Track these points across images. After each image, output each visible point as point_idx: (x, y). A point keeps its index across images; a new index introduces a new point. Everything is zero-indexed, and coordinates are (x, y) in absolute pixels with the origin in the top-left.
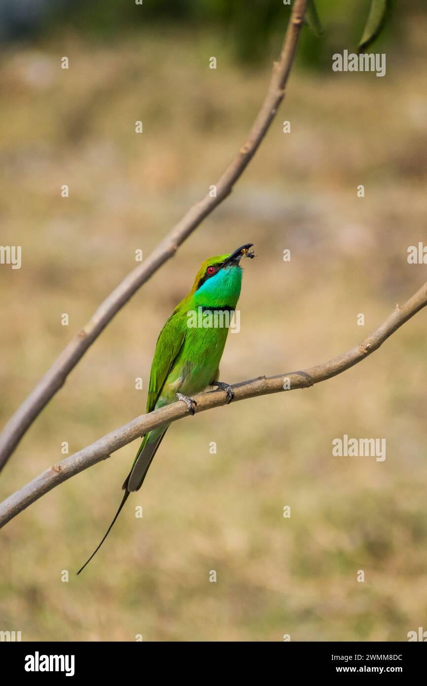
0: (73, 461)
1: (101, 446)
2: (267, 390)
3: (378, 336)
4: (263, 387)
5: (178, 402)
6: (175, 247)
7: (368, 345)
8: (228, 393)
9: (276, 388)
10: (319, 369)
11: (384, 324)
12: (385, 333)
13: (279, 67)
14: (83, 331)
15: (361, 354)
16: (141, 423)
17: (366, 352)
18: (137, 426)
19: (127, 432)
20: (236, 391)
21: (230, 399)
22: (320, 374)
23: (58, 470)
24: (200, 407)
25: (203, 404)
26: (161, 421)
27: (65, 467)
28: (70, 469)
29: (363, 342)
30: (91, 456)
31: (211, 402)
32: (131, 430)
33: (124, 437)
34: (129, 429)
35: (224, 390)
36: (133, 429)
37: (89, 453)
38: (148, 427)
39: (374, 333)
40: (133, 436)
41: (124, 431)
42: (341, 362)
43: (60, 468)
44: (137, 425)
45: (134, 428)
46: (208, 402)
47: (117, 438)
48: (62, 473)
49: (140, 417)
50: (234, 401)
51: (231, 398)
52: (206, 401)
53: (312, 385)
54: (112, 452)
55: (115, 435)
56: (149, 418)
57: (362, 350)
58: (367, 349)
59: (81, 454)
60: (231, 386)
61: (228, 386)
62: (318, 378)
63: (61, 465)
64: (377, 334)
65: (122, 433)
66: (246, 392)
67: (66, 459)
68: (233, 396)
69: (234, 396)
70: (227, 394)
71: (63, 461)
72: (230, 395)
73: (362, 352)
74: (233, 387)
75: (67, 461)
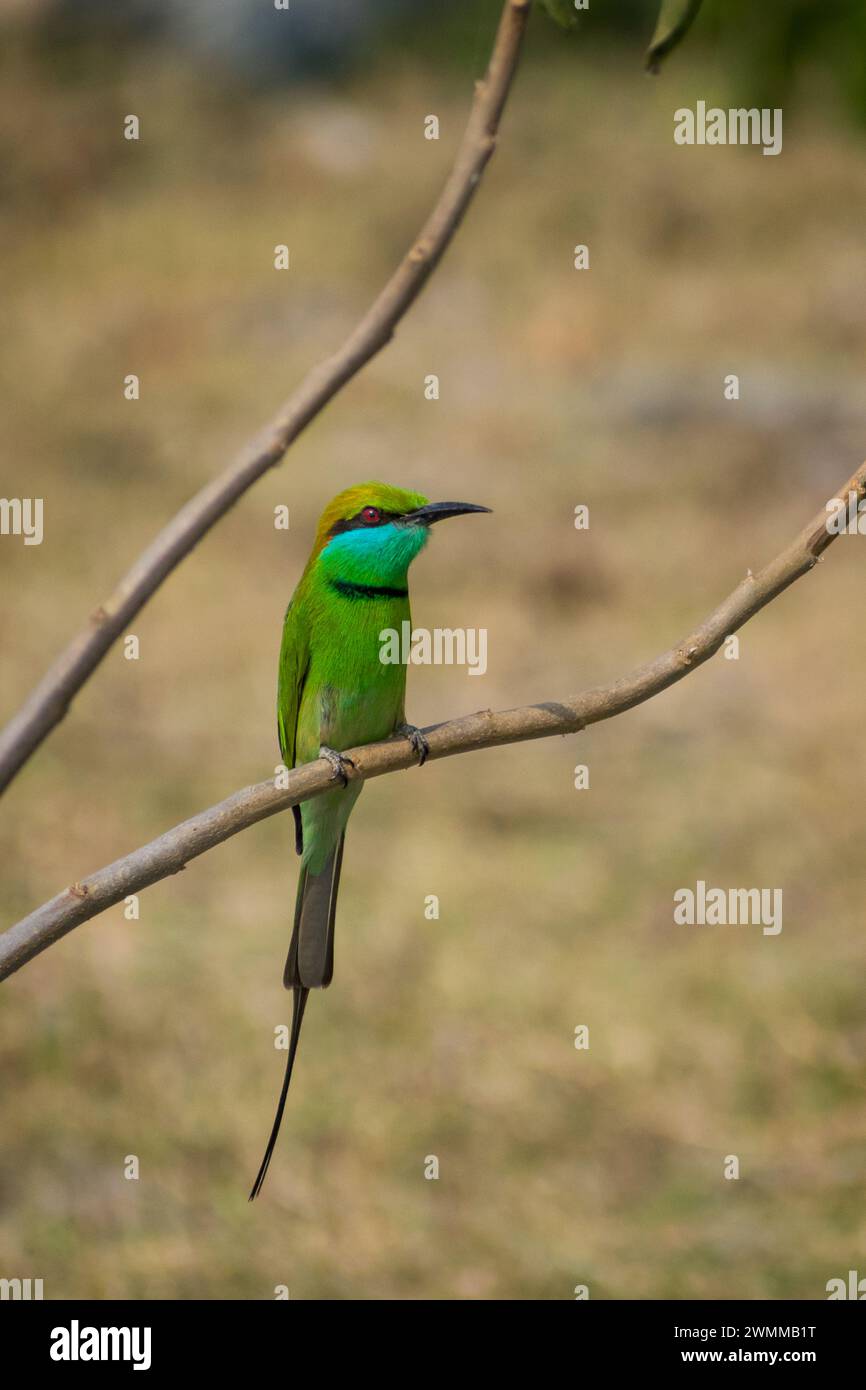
0: (111, 876)
1: (166, 847)
2: (494, 737)
3: (712, 632)
4: (486, 731)
5: (319, 761)
6: (283, 446)
7: (692, 650)
8: (416, 746)
9: (511, 735)
10: (595, 697)
11: (723, 610)
12: (726, 625)
13: (486, 92)
14: (102, 610)
15: (679, 668)
16: (245, 802)
17: (688, 662)
18: (238, 808)
19: (218, 820)
20: (431, 739)
21: (421, 754)
22: (598, 705)
23: (82, 893)
24: (361, 772)
25: (367, 765)
26: (285, 797)
27: (96, 887)
28: (107, 891)
29: (683, 642)
30: (147, 866)
31: (383, 760)
32: (225, 815)
33: (213, 828)
34: (222, 814)
35: (406, 737)
36: (229, 813)
37: (144, 859)
38: (260, 809)
39: (704, 627)
40: (231, 826)
41: (211, 818)
42: (638, 682)
43: (85, 889)
44: (238, 805)
45: (233, 812)
46: (377, 762)
47: (198, 832)
48: (90, 899)
49: (245, 790)
50: (430, 759)
51: (423, 754)
52: (373, 759)
53: (582, 727)
54: (188, 858)
55: (194, 824)
56: (261, 793)
57: (680, 659)
58: (689, 657)
59: (127, 863)
60: (421, 731)
61: (415, 729)
62: (595, 715)
63: (89, 884)
64: (711, 629)
65: (208, 821)
66: (452, 742)
67: (99, 873)
68: (426, 749)
69: (430, 750)
70: (412, 747)
71: (92, 876)
72: (421, 747)
73: (680, 663)
74: (425, 731)
75: (99, 876)
